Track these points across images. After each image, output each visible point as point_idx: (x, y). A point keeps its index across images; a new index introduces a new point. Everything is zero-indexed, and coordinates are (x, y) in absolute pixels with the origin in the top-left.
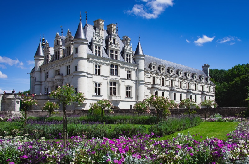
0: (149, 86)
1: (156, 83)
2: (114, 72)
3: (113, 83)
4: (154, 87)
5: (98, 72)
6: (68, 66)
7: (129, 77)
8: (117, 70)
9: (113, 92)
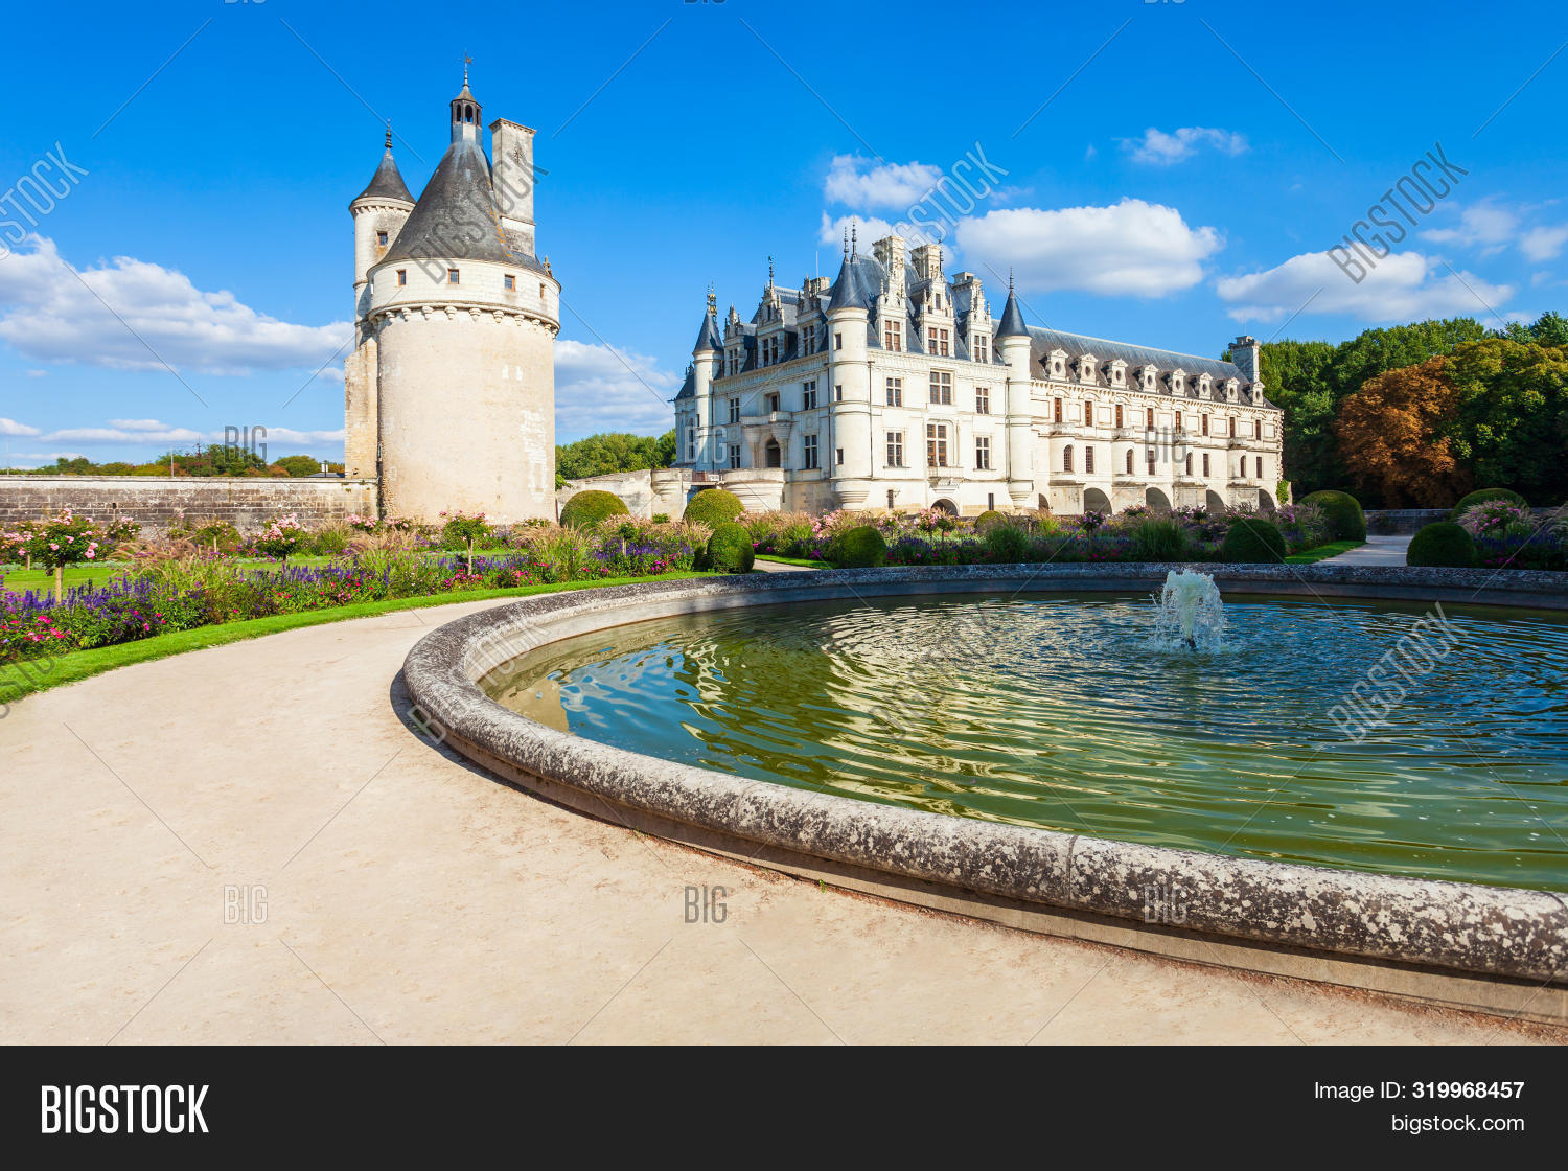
0: (1046, 430)
1: (1065, 418)
2: (941, 393)
3: (936, 431)
4: (1060, 433)
5: (894, 398)
6: (806, 385)
7: (983, 406)
8: (949, 387)
9: (937, 456)
